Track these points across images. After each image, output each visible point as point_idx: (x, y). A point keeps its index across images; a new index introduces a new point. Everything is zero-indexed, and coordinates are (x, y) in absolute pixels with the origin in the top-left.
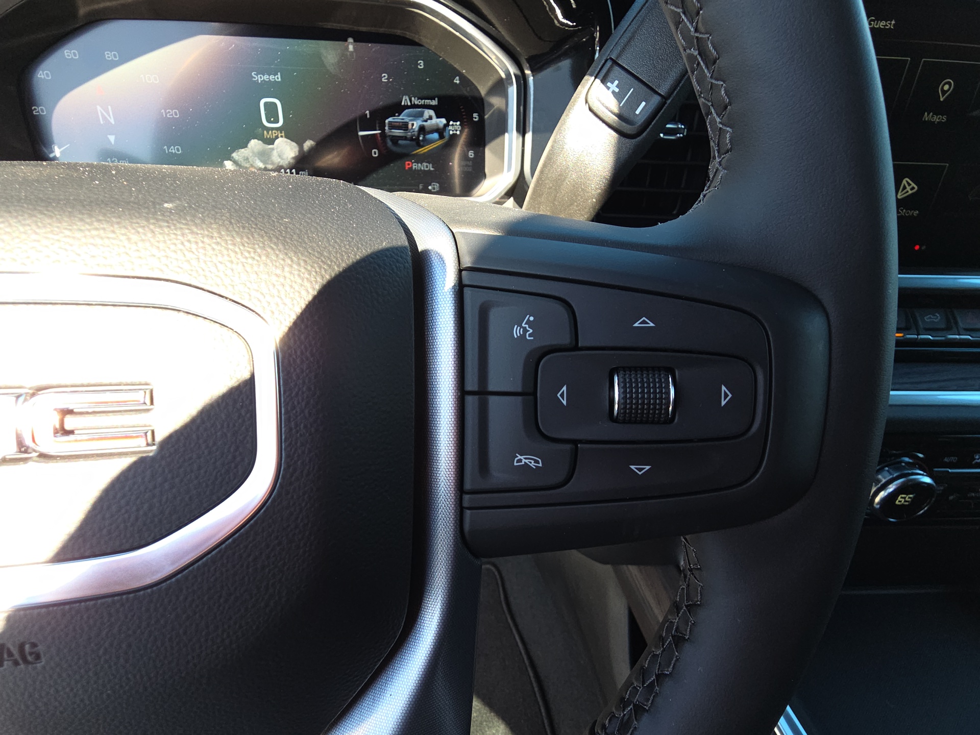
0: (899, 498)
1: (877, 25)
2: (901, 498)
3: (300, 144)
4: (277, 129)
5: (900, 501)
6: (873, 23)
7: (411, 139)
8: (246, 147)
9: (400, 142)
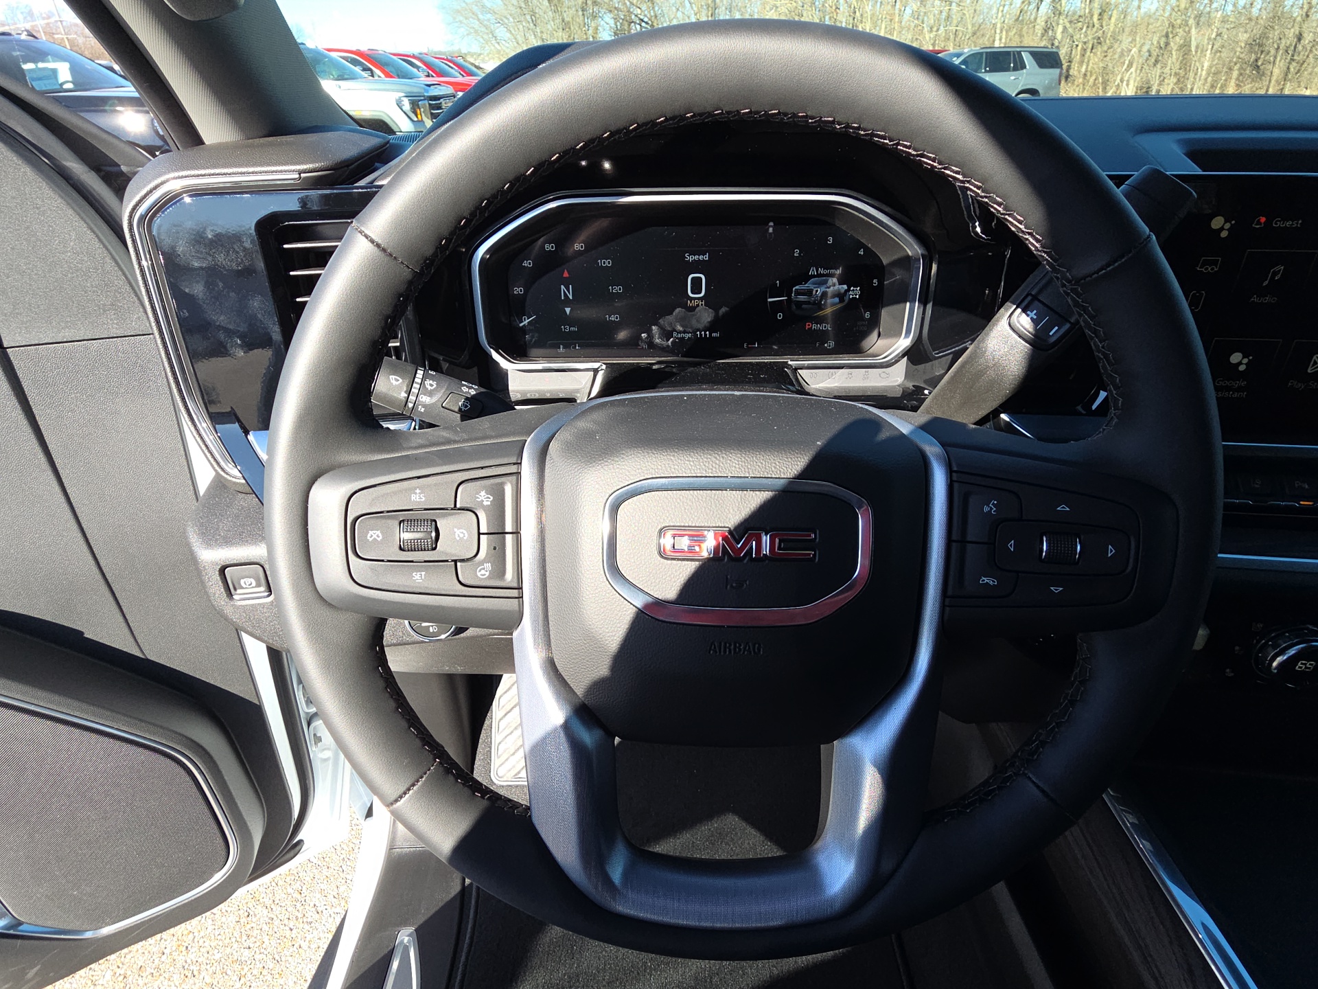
0: (1299, 664)
1: (1283, 224)
2: (1302, 664)
3: (716, 310)
4: (698, 299)
5: (1300, 667)
6: (1279, 223)
7: (814, 303)
8: (672, 314)
9: (804, 306)
